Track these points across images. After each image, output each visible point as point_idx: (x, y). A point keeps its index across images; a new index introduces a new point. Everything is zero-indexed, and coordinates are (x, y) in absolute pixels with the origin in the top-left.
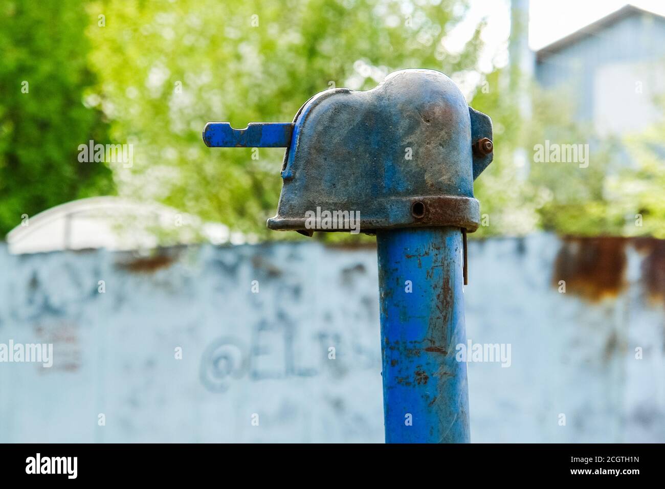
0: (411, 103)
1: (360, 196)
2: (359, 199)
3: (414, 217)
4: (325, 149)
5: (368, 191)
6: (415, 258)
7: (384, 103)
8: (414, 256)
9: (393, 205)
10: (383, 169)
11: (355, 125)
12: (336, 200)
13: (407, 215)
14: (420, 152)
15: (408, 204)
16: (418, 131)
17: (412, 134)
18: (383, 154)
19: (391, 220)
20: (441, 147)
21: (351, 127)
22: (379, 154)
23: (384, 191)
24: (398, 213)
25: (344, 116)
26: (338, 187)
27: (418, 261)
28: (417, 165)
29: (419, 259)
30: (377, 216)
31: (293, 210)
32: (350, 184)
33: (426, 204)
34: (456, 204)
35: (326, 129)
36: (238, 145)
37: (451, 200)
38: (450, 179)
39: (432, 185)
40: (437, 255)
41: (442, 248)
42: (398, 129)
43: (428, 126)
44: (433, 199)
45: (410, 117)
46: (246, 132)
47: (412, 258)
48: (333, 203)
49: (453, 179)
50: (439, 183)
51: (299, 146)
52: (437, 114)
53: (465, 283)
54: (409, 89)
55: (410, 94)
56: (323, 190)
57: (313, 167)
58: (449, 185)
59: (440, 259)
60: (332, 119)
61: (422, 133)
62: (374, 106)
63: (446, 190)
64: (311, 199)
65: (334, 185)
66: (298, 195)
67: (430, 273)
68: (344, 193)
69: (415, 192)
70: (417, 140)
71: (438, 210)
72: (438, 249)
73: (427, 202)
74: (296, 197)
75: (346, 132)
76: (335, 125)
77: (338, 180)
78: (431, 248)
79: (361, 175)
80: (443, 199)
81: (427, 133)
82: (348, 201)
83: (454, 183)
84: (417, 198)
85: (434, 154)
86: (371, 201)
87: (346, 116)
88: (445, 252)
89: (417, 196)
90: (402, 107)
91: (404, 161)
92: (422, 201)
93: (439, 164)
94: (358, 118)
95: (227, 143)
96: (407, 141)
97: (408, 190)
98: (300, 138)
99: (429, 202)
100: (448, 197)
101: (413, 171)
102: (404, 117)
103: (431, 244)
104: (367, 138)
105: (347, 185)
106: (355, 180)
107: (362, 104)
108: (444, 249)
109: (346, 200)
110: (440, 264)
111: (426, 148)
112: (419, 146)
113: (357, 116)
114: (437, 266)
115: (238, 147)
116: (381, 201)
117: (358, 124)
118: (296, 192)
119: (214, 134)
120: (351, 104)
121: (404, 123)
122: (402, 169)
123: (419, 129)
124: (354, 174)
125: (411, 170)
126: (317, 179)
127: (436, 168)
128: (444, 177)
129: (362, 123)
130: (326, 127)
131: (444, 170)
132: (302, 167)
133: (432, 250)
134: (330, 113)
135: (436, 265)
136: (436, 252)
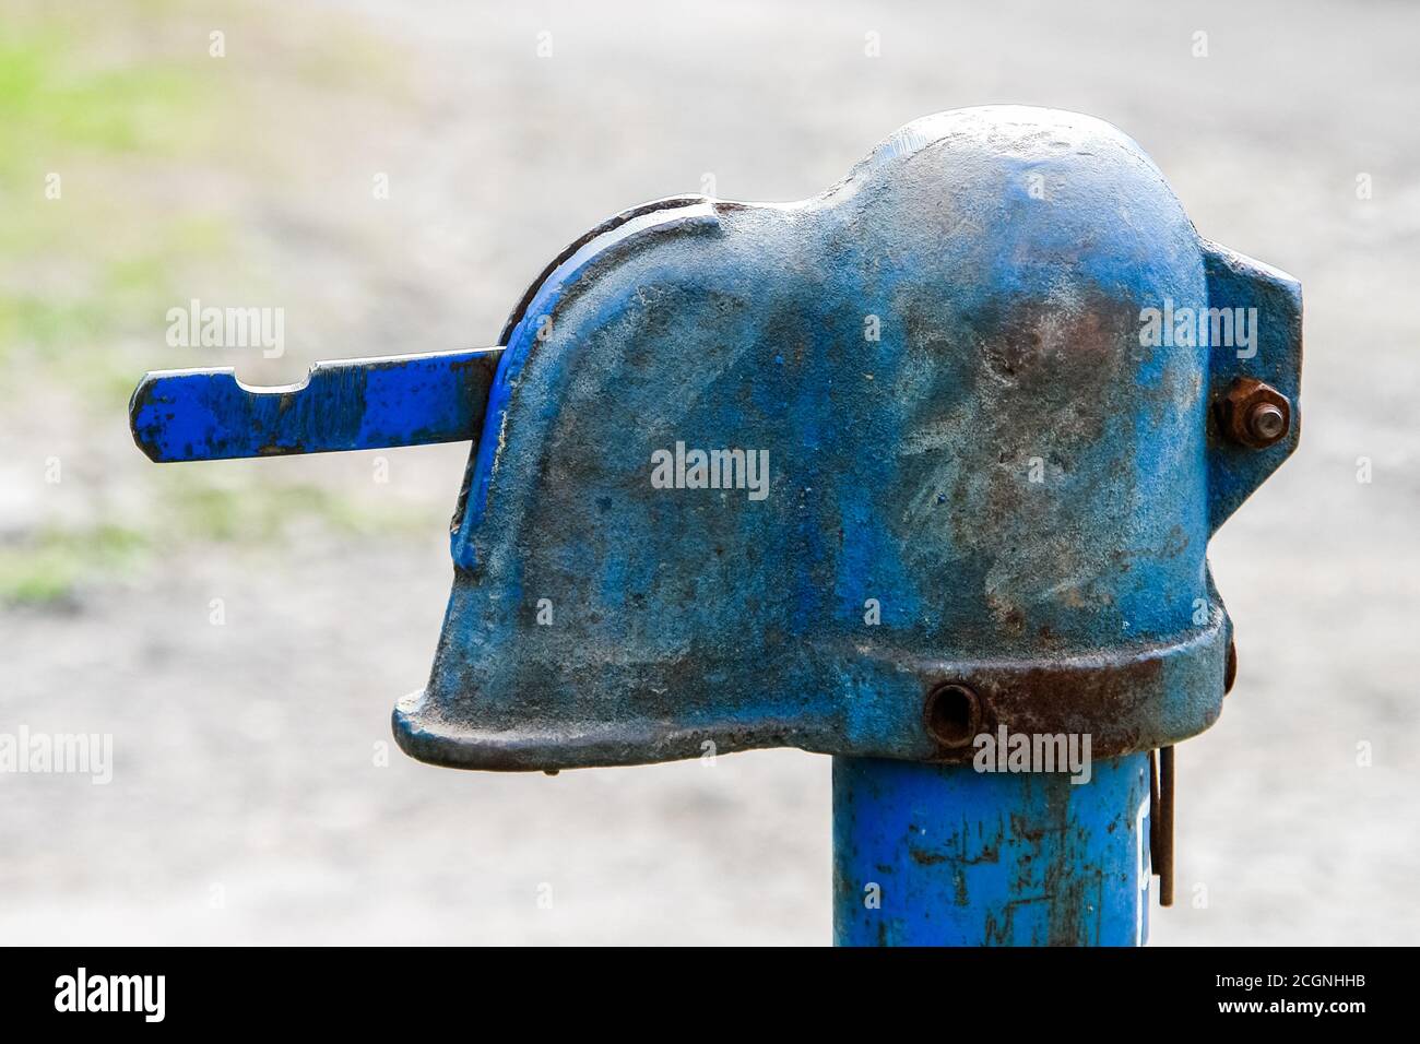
0: (946, 297)
1: (741, 633)
2: (738, 644)
3: (932, 741)
4: (607, 464)
5: (774, 613)
6: (946, 866)
7: (850, 276)
8: (943, 859)
9: (864, 680)
10: (835, 531)
11: (731, 364)
12: (644, 655)
13: (910, 728)
14: (971, 491)
15: (917, 687)
16: (967, 410)
17: (944, 416)
18: (836, 474)
19: (853, 736)
20: (1060, 470)
21: (714, 375)
22: (822, 471)
23: (838, 615)
24: (879, 712)
25: (686, 335)
26: (655, 606)
27: (958, 879)
28: (958, 538)
29: (961, 873)
30: (806, 708)
31: (478, 694)
32: (702, 589)
33: (982, 694)
34: (1101, 688)
35: (614, 390)
36: (271, 450)
37: (1084, 675)
38: (1087, 589)
39: (1013, 618)
40: (1028, 858)
41: (1052, 831)
42: (892, 393)
43: (1008, 393)
44: (1011, 673)
45: (939, 349)
46: (300, 402)
47: (937, 866)
48: (634, 665)
49: (1103, 590)
50: (1038, 607)
51: (506, 450)
52: (1047, 345)
53: (1165, 900)
54: (945, 232)
55: (946, 257)
56: (594, 618)
57: (556, 537)
58: (1083, 611)
59: (1039, 875)
60: (636, 352)
61: (982, 415)
62: (813, 285)
63: (1072, 634)
64: (544, 657)
65: (639, 597)
66: (496, 638)
67: (1001, 922)
68: (681, 626)
69: (945, 640)
70: (962, 443)
71: (1028, 715)
72: (1035, 836)
73: (988, 688)
74: (487, 647)
75: (692, 395)
76: (651, 371)
77: (656, 576)
78: (1008, 835)
79: (750, 553)
80: (1052, 675)
81: (1004, 418)
82: (692, 654)
83: (1106, 601)
84: (948, 667)
85: (1028, 499)
86: (785, 650)
87: (695, 332)
88: (1063, 848)
89: (955, 658)
90: (911, 309)
91: (911, 518)
92: (969, 684)
93: (1045, 535)
94: (747, 339)
95: (223, 444)
96: (926, 442)
97: (921, 628)
98: (510, 422)
99: (995, 686)
100: (1075, 661)
101: (943, 560)
102: (916, 348)
103: (1006, 818)
104: (781, 414)
105: (690, 594)
106: (723, 574)
107: (762, 283)
108: (1058, 834)
109: (684, 651)
110: (1040, 891)
111: (998, 475)
112: (971, 469)
113: (739, 332)
114: (1027, 901)
115: (269, 455)
116: (823, 654)
117: (742, 359)
118: (491, 626)
119: (169, 417)
120: (718, 288)
121: (917, 376)
122: (903, 545)
123: (972, 402)
124: (720, 552)
125: (937, 557)
126: (570, 579)
127: (1031, 552)
128: (1064, 585)
129: (761, 359)
130: (613, 381)
131: (1062, 556)
132: (510, 535)
133: (1011, 842)
134: (627, 329)
135: (1025, 896)
136: (1027, 847)
